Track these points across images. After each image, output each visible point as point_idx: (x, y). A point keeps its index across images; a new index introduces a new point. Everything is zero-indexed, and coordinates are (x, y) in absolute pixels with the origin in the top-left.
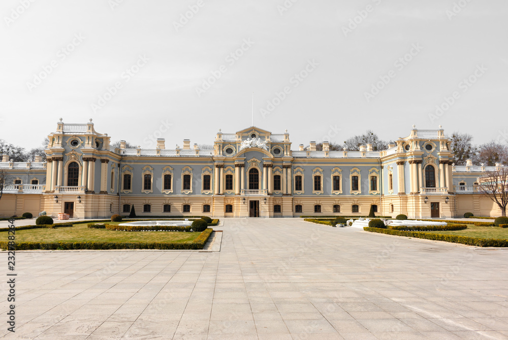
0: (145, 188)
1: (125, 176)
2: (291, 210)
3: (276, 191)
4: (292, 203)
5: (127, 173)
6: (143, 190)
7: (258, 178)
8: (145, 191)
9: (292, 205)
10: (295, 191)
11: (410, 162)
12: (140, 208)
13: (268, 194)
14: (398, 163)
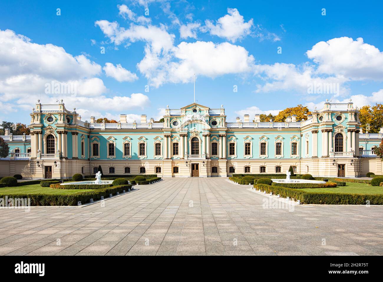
0: (110, 154)
1: (94, 145)
2: (226, 171)
3: (213, 156)
4: (227, 165)
5: (95, 142)
6: (108, 156)
7: (198, 145)
8: (110, 157)
9: (227, 167)
10: (229, 156)
11: (323, 131)
12: (106, 170)
13: (206, 158)
14: (313, 132)
